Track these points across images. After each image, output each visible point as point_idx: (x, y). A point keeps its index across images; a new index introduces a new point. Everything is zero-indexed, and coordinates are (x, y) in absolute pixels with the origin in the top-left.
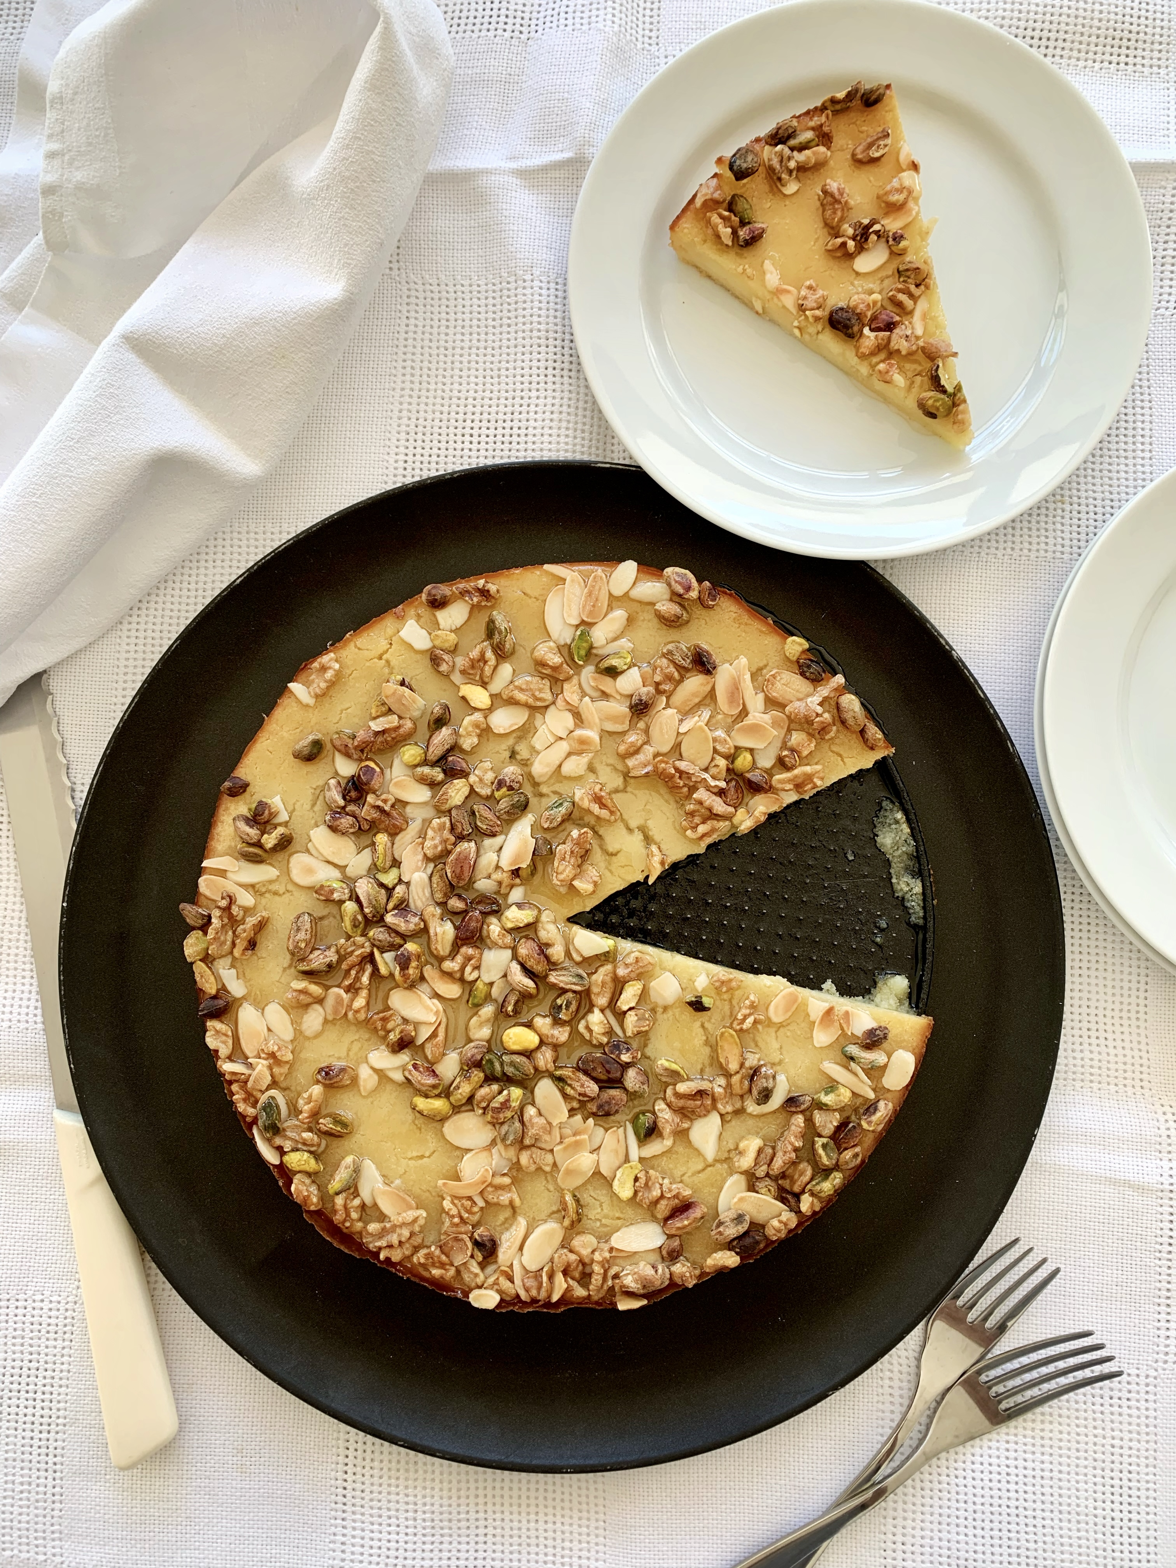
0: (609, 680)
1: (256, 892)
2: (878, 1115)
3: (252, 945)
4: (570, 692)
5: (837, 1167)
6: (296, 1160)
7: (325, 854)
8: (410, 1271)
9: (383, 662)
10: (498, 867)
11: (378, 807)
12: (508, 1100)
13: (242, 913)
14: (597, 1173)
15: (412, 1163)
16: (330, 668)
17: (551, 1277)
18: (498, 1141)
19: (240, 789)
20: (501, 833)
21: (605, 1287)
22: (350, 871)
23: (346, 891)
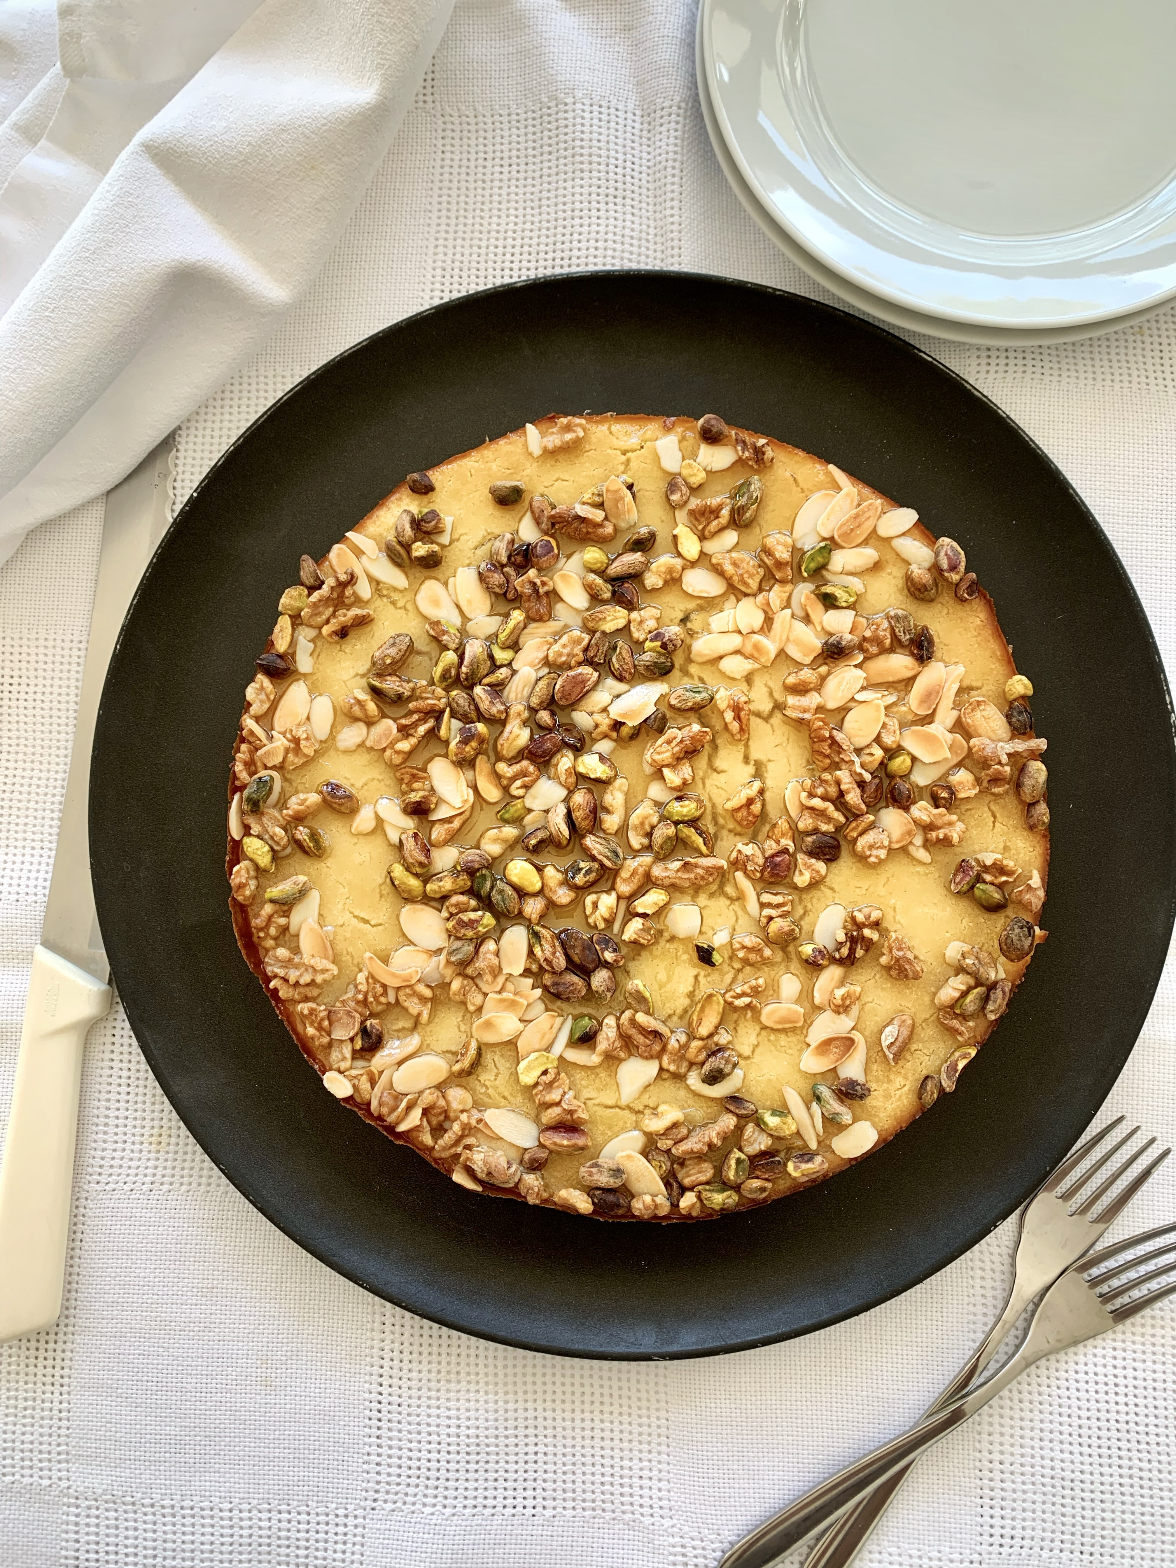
0: (820, 607)
1: (377, 590)
2: (810, 1165)
3: (343, 633)
4: (776, 596)
5: (737, 1188)
6: (255, 847)
7: (459, 597)
8: (289, 1016)
9: (624, 458)
10: (605, 710)
11: (535, 584)
12: (477, 921)
13: (353, 599)
14: (512, 1044)
15: (355, 921)
16: (574, 431)
17: (409, 1108)
18: (445, 952)
19: (425, 489)
20: (628, 682)
21: (453, 1151)
22: (470, 626)
23: (457, 641)
